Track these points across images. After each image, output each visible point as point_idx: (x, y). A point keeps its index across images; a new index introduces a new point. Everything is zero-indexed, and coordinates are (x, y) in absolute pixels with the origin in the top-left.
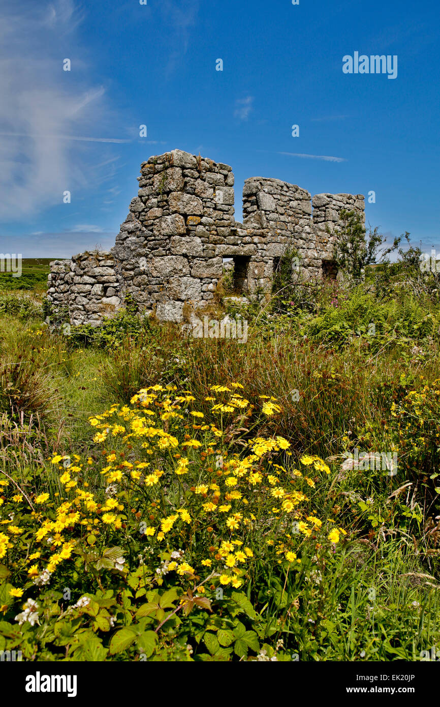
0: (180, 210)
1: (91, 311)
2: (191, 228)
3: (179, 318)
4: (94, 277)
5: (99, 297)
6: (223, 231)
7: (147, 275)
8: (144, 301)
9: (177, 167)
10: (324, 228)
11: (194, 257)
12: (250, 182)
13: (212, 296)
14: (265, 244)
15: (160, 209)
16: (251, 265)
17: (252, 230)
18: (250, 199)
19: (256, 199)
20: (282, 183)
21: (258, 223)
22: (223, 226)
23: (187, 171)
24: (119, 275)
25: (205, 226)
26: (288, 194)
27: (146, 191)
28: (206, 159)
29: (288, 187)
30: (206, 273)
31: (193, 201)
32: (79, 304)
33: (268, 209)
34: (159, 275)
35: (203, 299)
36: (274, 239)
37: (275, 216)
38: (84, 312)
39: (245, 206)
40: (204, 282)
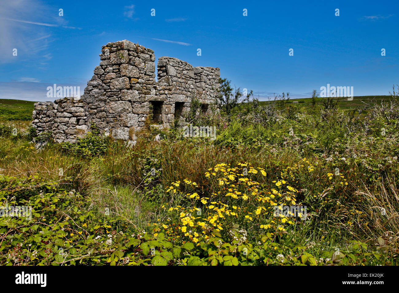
0: (127, 75)
1: (69, 134)
2: (133, 85)
3: (127, 137)
4: (71, 113)
5: (74, 125)
6: (149, 87)
7: (106, 112)
8: (104, 128)
9: (125, 50)
10: (199, 86)
11: (134, 102)
12: (162, 59)
13: (144, 124)
14: (171, 95)
15: (114, 73)
16: (164, 106)
17: (164, 87)
18: (162, 69)
19: (166, 69)
20: (179, 60)
21: (167, 83)
22: (150, 84)
23: (131, 53)
24: (86, 112)
25: (140, 84)
26: (182, 67)
27: (105, 63)
28: (140, 46)
29: (182, 63)
30: (141, 111)
31: (134, 70)
32: (61, 129)
33: (172, 75)
34: (114, 112)
35: (139, 126)
36: (176, 92)
37: (176, 79)
38: (64, 135)
39: (159, 73)
40: (139, 116)
